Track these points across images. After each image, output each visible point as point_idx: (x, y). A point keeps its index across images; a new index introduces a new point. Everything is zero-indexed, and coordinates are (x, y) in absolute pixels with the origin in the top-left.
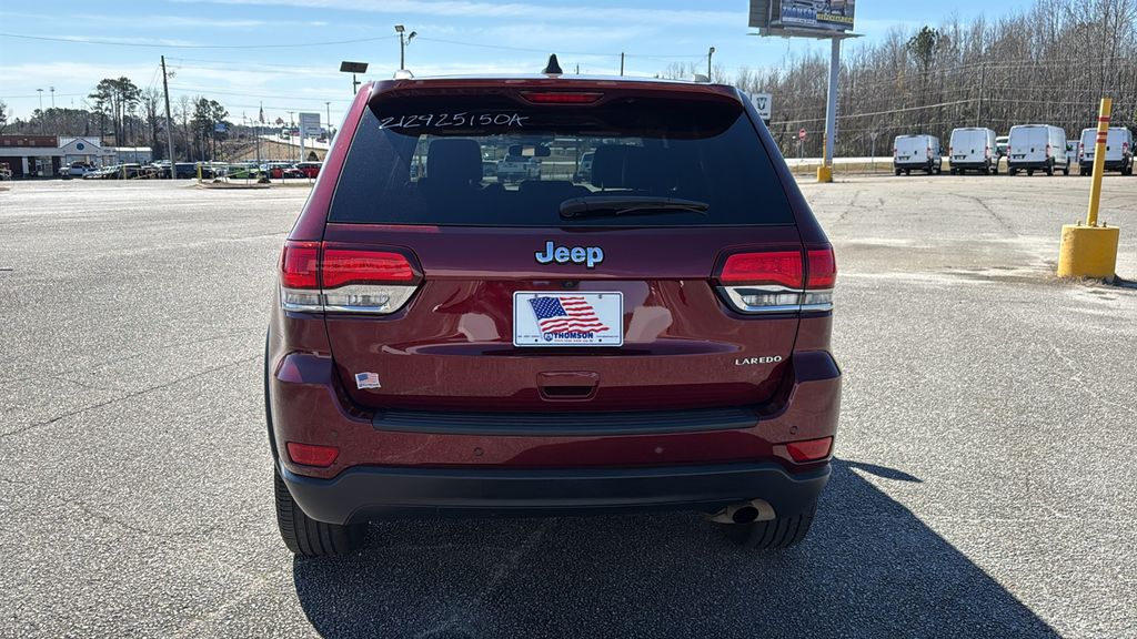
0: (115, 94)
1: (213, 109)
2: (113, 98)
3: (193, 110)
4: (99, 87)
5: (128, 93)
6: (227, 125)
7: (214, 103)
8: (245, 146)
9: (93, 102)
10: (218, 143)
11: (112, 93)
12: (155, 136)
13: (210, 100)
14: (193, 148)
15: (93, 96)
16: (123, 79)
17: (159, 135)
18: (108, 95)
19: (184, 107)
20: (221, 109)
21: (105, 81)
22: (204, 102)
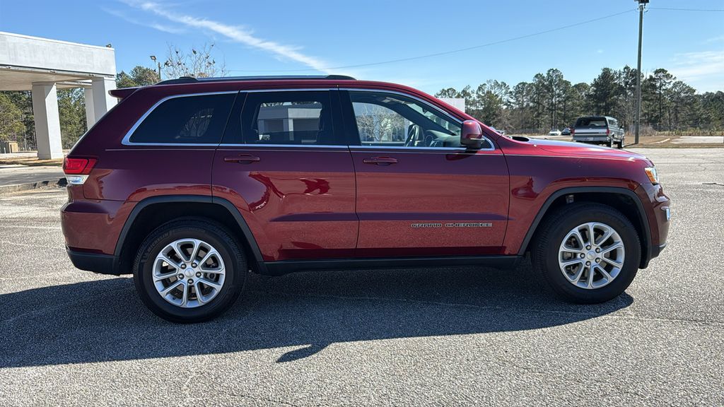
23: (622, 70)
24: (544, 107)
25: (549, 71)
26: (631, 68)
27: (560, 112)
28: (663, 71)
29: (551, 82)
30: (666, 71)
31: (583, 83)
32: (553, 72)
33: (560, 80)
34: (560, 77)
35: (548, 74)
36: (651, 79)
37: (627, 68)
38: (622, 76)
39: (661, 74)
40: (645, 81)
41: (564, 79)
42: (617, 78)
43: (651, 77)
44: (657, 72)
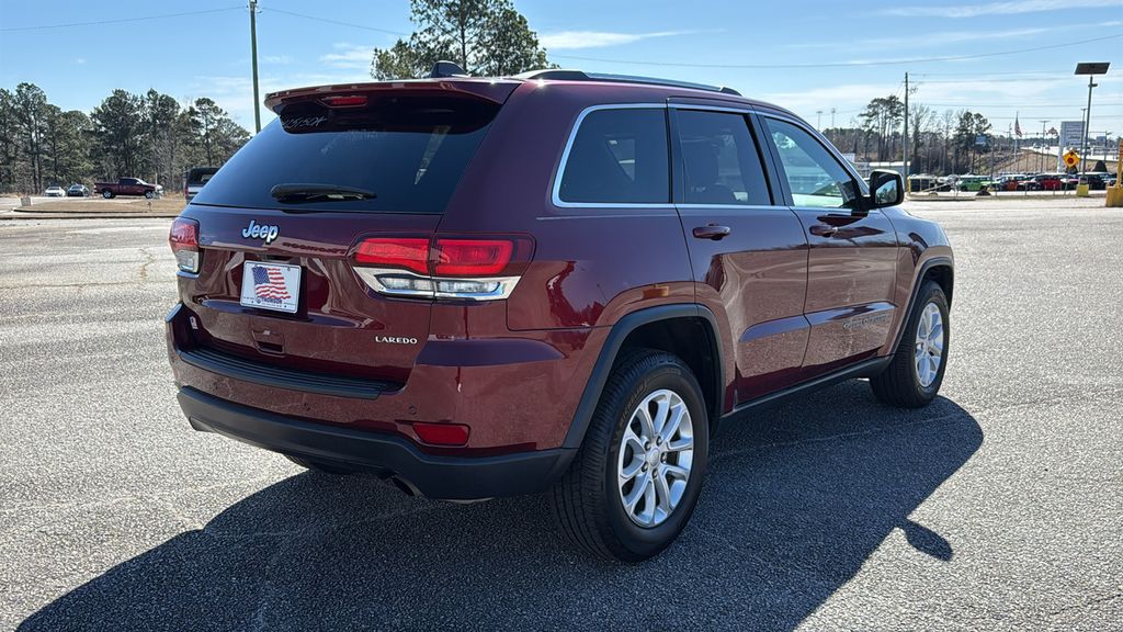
0: (883, 111)
1: (976, 122)
2: (880, 116)
3: (957, 123)
4: (870, 107)
5: (895, 110)
6: (988, 138)
7: (978, 116)
8: (1007, 158)
9: (862, 120)
10: (977, 156)
11: (880, 111)
12: (916, 150)
13: (974, 113)
14: (953, 161)
15: (862, 115)
16: (891, 98)
17: (920, 150)
18: (876, 113)
19: (948, 121)
20: (984, 121)
21: (875, 100)
22: (968, 116)
23: (146, 96)
24: (17, 147)
25: (20, 86)
26: (160, 94)
27: (46, 157)
28: (208, 102)
29: (26, 105)
30: (213, 103)
31: (77, 112)
32: (28, 89)
33: (41, 103)
34: (40, 98)
35: (19, 92)
36: (192, 112)
37: (151, 92)
38: (146, 105)
39: (205, 106)
40: (183, 115)
41: (48, 102)
42: (139, 106)
43: (192, 109)
44: (199, 103)
